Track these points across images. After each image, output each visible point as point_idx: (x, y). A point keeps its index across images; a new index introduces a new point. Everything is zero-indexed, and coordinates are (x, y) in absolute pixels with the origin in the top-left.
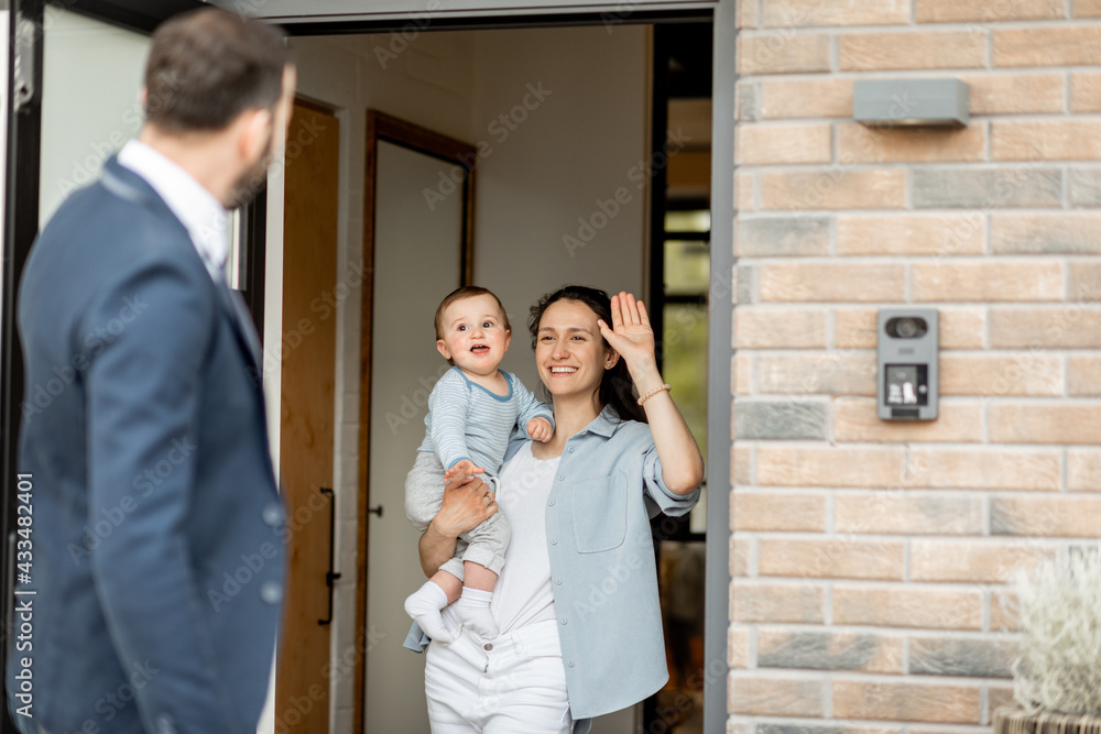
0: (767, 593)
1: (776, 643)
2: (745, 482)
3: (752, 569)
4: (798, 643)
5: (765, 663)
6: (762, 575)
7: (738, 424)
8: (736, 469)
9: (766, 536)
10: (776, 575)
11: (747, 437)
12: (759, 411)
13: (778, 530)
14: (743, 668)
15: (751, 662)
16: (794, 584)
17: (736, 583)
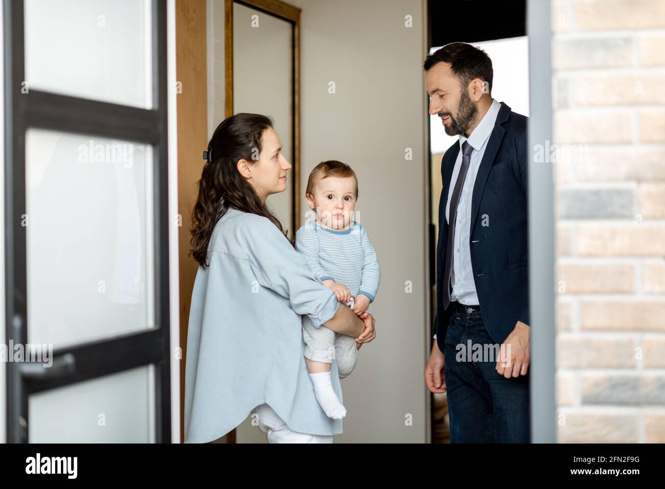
0: (588, 344)
1: (596, 384)
2: (567, 254)
3: (575, 325)
4: (615, 384)
5: (588, 401)
6: (584, 329)
7: (561, 207)
8: (560, 244)
9: (587, 298)
10: (594, 329)
11: (569, 217)
12: (578, 197)
13: (595, 292)
14: (569, 405)
15: (576, 399)
16: (612, 337)
17: (562, 337)
